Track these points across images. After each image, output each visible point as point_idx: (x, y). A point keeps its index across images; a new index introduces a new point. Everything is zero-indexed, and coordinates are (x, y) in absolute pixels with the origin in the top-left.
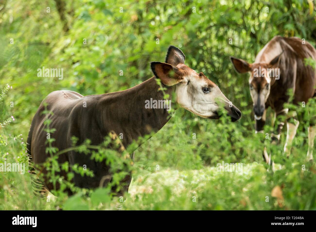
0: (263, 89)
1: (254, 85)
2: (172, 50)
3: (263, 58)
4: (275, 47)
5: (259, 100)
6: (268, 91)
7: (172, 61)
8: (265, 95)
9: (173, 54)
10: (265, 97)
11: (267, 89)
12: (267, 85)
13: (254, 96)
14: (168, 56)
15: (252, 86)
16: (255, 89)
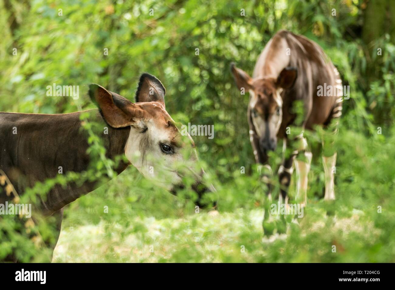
0: (272, 114)
1: (260, 110)
2: (147, 81)
3: (266, 69)
4: (281, 47)
5: (267, 132)
6: (279, 119)
7: (145, 97)
8: (276, 123)
9: (147, 86)
10: (276, 127)
11: (278, 115)
12: (277, 108)
13: (259, 126)
14: (139, 89)
15: (255, 111)
16: (261, 116)
